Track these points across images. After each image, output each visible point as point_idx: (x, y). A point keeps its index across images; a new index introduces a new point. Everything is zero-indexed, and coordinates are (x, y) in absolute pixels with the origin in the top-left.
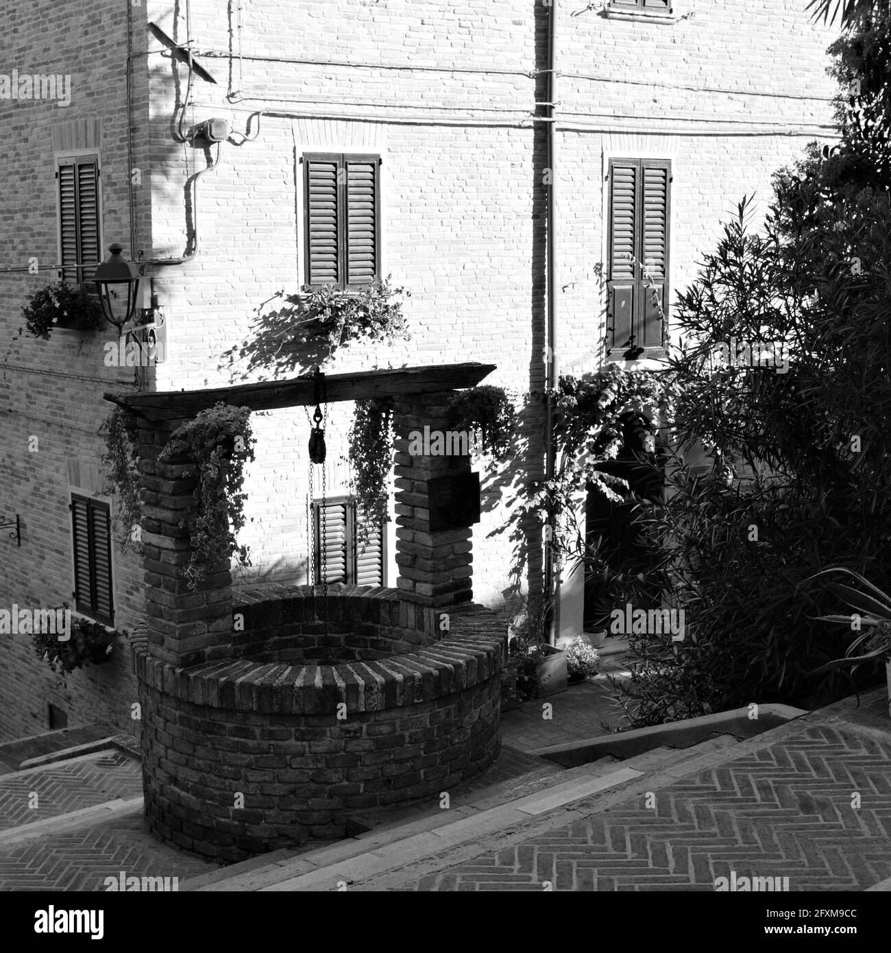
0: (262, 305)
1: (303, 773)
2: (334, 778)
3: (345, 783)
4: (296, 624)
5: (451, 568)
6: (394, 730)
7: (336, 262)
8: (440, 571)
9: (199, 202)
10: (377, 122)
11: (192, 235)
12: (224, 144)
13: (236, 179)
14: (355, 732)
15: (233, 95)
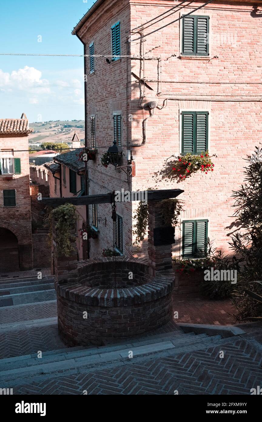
0: (167, 159)
1: (88, 323)
2: (98, 326)
3: (101, 328)
4: (120, 269)
5: (163, 258)
6: (118, 314)
7: (192, 146)
8: (158, 258)
9: (147, 127)
10: (208, 101)
11: (144, 137)
12: (156, 109)
13: (159, 120)
14: (104, 313)
15: (159, 94)
